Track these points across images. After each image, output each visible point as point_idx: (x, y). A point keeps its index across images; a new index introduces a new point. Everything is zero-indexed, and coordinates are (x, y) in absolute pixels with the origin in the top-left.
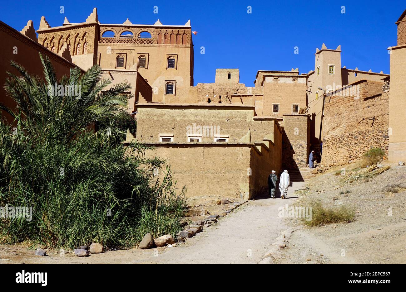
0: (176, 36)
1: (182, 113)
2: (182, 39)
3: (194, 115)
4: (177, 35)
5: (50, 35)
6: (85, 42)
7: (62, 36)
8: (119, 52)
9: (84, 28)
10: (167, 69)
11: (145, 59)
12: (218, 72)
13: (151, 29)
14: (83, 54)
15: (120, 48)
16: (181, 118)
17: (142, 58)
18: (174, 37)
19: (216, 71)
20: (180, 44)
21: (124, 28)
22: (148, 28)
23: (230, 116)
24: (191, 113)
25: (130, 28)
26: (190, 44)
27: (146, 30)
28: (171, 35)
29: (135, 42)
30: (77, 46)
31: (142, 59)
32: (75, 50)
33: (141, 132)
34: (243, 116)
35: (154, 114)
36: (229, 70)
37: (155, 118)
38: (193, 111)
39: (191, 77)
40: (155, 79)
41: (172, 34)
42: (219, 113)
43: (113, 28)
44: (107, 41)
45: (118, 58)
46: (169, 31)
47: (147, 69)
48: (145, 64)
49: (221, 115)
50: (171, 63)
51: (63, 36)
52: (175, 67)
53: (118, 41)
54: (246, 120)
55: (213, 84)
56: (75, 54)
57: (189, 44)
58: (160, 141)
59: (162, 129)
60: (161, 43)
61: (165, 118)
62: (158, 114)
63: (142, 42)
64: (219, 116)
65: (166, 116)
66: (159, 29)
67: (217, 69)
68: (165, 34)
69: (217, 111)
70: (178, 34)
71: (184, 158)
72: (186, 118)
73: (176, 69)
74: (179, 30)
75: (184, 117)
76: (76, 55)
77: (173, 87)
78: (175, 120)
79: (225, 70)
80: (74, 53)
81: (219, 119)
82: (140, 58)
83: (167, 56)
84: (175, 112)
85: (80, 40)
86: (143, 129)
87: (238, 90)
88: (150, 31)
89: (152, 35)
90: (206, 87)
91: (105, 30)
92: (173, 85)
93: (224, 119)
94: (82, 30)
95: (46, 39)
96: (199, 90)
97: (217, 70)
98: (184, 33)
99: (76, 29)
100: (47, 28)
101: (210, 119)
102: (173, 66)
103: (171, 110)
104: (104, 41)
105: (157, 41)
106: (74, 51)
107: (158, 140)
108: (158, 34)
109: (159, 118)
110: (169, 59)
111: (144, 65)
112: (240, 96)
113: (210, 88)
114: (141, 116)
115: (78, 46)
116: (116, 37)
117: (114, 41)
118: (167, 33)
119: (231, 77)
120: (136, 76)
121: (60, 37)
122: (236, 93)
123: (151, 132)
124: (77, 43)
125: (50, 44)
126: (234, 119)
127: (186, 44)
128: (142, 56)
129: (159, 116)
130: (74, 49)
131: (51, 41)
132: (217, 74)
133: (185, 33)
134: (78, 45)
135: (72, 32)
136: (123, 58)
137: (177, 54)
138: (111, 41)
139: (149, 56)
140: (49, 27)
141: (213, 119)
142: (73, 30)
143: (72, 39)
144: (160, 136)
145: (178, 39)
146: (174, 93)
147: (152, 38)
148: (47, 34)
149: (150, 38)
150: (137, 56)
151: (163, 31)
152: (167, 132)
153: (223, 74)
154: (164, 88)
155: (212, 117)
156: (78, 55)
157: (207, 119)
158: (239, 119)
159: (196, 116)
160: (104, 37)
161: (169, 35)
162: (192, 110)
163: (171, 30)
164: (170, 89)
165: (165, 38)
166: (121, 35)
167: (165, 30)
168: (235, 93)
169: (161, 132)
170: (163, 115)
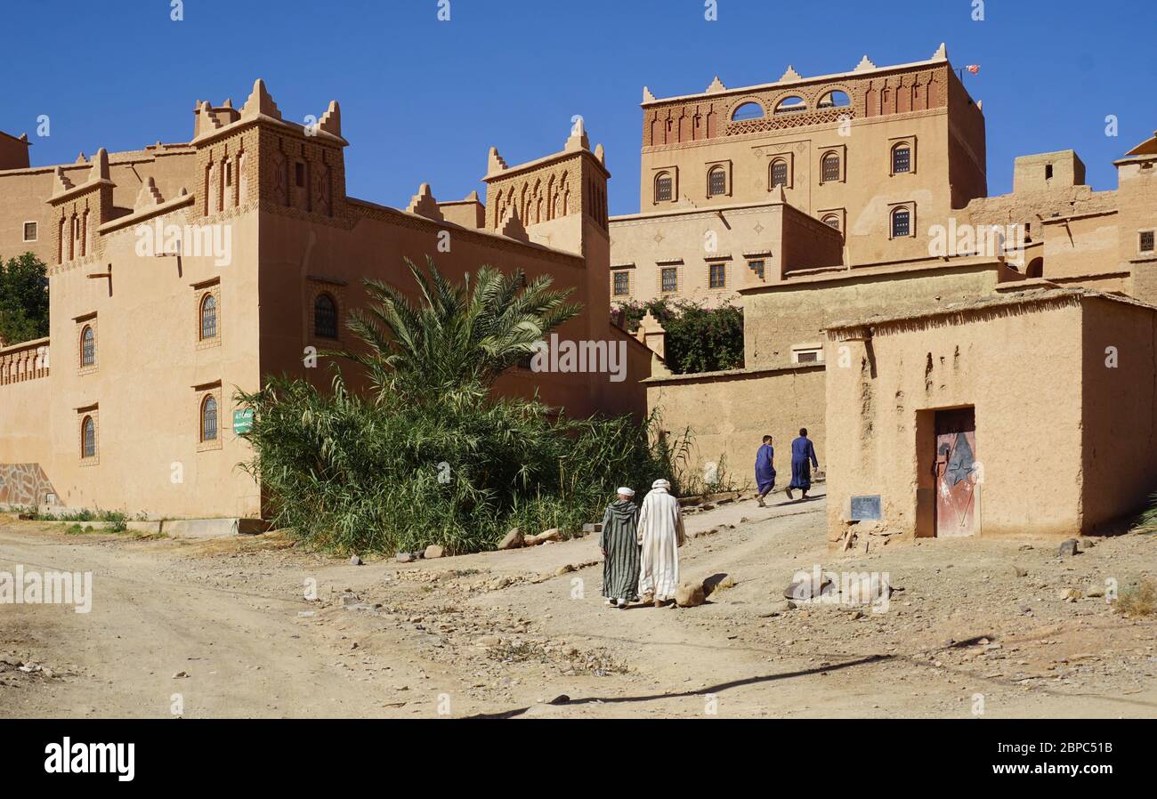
0: (910, 91)
1: (838, 295)
2: (926, 96)
3: (863, 296)
4: (912, 86)
5: (507, 184)
6: (568, 191)
7: (526, 185)
8: (773, 151)
9: (563, 163)
10: (891, 176)
11: (837, 159)
12: (1019, 165)
13: (848, 82)
14: (565, 214)
15: (777, 141)
16: (837, 306)
17: (829, 157)
18: (906, 93)
19: (1016, 163)
20: (921, 109)
21: (783, 91)
22: (840, 82)
23: (943, 289)
24: (858, 294)
25: (798, 89)
26: (947, 103)
27: (837, 87)
28: (897, 89)
29: (810, 120)
30: (554, 201)
31: (830, 159)
32: (551, 209)
33: (753, 346)
34: (972, 286)
35: (778, 305)
36: (1046, 157)
37: (781, 314)
38: (861, 287)
39: (952, 188)
40: (864, 205)
41: (900, 86)
42: (920, 286)
43: (756, 94)
44: (745, 129)
45: (772, 166)
46: (893, 81)
47: (844, 181)
48: (838, 172)
49: (924, 288)
50: (900, 160)
51: (529, 183)
52: (912, 169)
53: (772, 125)
54: (980, 293)
55: (1007, 196)
56: (551, 216)
57: (943, 105)
58: (794, 361)
59: (797, 334)
60: (874, 115)
61: (803, 310)
62: (787, 304)
63: (827, 118)
64: (919, 292)
65: (804, 306)
66: (869, 80)
67: (1017, 158)
68: (882, 90)
69: (914, 282)
70: (915, 86)
71: (759, 398)
72: (848, 306)
73: (915, 172)
74: (917, 75)
75: (843, 302)
76: (554, 218)
77: (908, 219)
78: (823, 312)
79: (1037, 157)
80: (549, 215)
81: (919, 300)
82: (825, 159)
83: (889, 145)
84: (823, 294)
85: (559, 189)
86: (757, 340)
87: (1072, 204)
88: (845, 89)
89: (851, 99)
90: (989, 207)
91: (739, 103)
92: (908, 213)
93: (929, 297)
94: (558, 169)
95: (501, 193)
96: (974, 218)
97: (1018, 160)
98: (931, 80)
99: (549, 168)
100: (501, 171)
101: (900, 302)
102: (906, 166)
103: (814, 291)
104: (737, 129)
105: (864, 111)
106: (549, 211)
107: (789, 359)
108: (867, 93)
109: (788, 312)
110: (895, 152)
111: (835, 175)
112: (1065, 220)
113: (1001, 208)
114: (752, 312)
115: (557, 200)
116: (765, 117)
117: (761, 127)
118: (888, 85)
119: (1053, 172)
120: (780, 215)
121: (523, 185)
122: (1057, 215)
123: (775, 344)
124: (553, 195)
125: (509, 201)
126: (952, 295)
127: (935, 106)
128: (829, 153)
129: (788, 308)
130: (549, 206)
131: (510, 196)
132: (1016, 170)
133: (934, 78)
134: (555, 197)
135: (544, 174)
136: (785, 165)
137: (915, 136)
138: (753, 127)
139: (846, 149)
140: (505, 167)
141: (905, 301)
142: (546, 168)
143: (544, 187)
144: (795, 350)
145: (916, 97)
146: (912, 233)
147: (852, 106)
148: (502, 182)
149: (846, 107)
150: (817, 156)
151: (878, 83)
152: (809, 340)
153: (1032, 168)
154: (886, 222)
155: (903, 297)
156: (559, 217)
157: (893, 302)
158: (965, 293)
159: (867, 297)
160: (737, 121)
161: (893, 91)
162: (858, 286)
163: (897, 76)
164: (900, 223)
165: (884, 99)
166: (778, 108)
167: (882, 79)
168: (1054, 216)
169: (795, 341)
170: (796, 305)
